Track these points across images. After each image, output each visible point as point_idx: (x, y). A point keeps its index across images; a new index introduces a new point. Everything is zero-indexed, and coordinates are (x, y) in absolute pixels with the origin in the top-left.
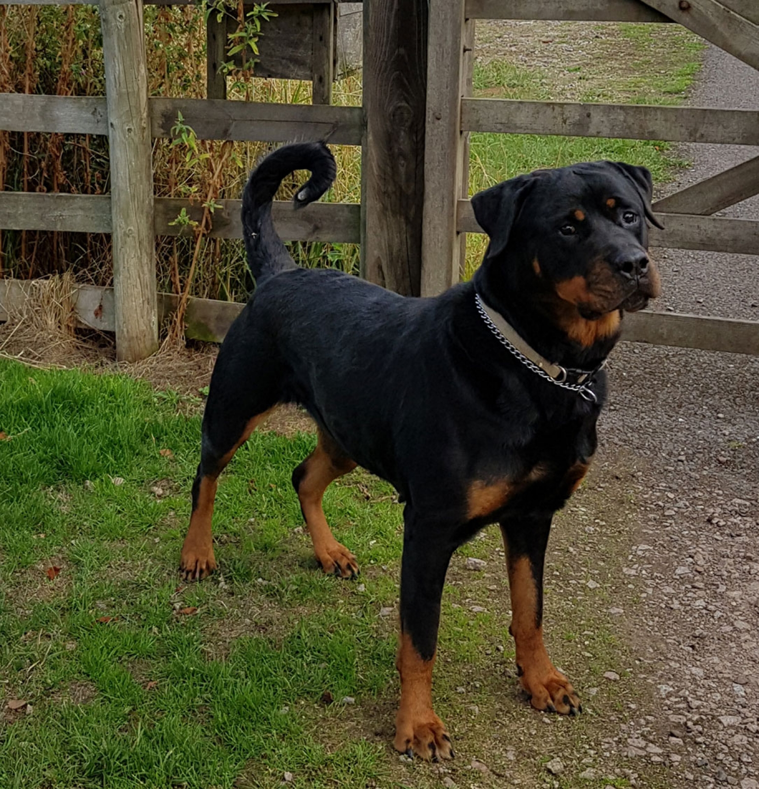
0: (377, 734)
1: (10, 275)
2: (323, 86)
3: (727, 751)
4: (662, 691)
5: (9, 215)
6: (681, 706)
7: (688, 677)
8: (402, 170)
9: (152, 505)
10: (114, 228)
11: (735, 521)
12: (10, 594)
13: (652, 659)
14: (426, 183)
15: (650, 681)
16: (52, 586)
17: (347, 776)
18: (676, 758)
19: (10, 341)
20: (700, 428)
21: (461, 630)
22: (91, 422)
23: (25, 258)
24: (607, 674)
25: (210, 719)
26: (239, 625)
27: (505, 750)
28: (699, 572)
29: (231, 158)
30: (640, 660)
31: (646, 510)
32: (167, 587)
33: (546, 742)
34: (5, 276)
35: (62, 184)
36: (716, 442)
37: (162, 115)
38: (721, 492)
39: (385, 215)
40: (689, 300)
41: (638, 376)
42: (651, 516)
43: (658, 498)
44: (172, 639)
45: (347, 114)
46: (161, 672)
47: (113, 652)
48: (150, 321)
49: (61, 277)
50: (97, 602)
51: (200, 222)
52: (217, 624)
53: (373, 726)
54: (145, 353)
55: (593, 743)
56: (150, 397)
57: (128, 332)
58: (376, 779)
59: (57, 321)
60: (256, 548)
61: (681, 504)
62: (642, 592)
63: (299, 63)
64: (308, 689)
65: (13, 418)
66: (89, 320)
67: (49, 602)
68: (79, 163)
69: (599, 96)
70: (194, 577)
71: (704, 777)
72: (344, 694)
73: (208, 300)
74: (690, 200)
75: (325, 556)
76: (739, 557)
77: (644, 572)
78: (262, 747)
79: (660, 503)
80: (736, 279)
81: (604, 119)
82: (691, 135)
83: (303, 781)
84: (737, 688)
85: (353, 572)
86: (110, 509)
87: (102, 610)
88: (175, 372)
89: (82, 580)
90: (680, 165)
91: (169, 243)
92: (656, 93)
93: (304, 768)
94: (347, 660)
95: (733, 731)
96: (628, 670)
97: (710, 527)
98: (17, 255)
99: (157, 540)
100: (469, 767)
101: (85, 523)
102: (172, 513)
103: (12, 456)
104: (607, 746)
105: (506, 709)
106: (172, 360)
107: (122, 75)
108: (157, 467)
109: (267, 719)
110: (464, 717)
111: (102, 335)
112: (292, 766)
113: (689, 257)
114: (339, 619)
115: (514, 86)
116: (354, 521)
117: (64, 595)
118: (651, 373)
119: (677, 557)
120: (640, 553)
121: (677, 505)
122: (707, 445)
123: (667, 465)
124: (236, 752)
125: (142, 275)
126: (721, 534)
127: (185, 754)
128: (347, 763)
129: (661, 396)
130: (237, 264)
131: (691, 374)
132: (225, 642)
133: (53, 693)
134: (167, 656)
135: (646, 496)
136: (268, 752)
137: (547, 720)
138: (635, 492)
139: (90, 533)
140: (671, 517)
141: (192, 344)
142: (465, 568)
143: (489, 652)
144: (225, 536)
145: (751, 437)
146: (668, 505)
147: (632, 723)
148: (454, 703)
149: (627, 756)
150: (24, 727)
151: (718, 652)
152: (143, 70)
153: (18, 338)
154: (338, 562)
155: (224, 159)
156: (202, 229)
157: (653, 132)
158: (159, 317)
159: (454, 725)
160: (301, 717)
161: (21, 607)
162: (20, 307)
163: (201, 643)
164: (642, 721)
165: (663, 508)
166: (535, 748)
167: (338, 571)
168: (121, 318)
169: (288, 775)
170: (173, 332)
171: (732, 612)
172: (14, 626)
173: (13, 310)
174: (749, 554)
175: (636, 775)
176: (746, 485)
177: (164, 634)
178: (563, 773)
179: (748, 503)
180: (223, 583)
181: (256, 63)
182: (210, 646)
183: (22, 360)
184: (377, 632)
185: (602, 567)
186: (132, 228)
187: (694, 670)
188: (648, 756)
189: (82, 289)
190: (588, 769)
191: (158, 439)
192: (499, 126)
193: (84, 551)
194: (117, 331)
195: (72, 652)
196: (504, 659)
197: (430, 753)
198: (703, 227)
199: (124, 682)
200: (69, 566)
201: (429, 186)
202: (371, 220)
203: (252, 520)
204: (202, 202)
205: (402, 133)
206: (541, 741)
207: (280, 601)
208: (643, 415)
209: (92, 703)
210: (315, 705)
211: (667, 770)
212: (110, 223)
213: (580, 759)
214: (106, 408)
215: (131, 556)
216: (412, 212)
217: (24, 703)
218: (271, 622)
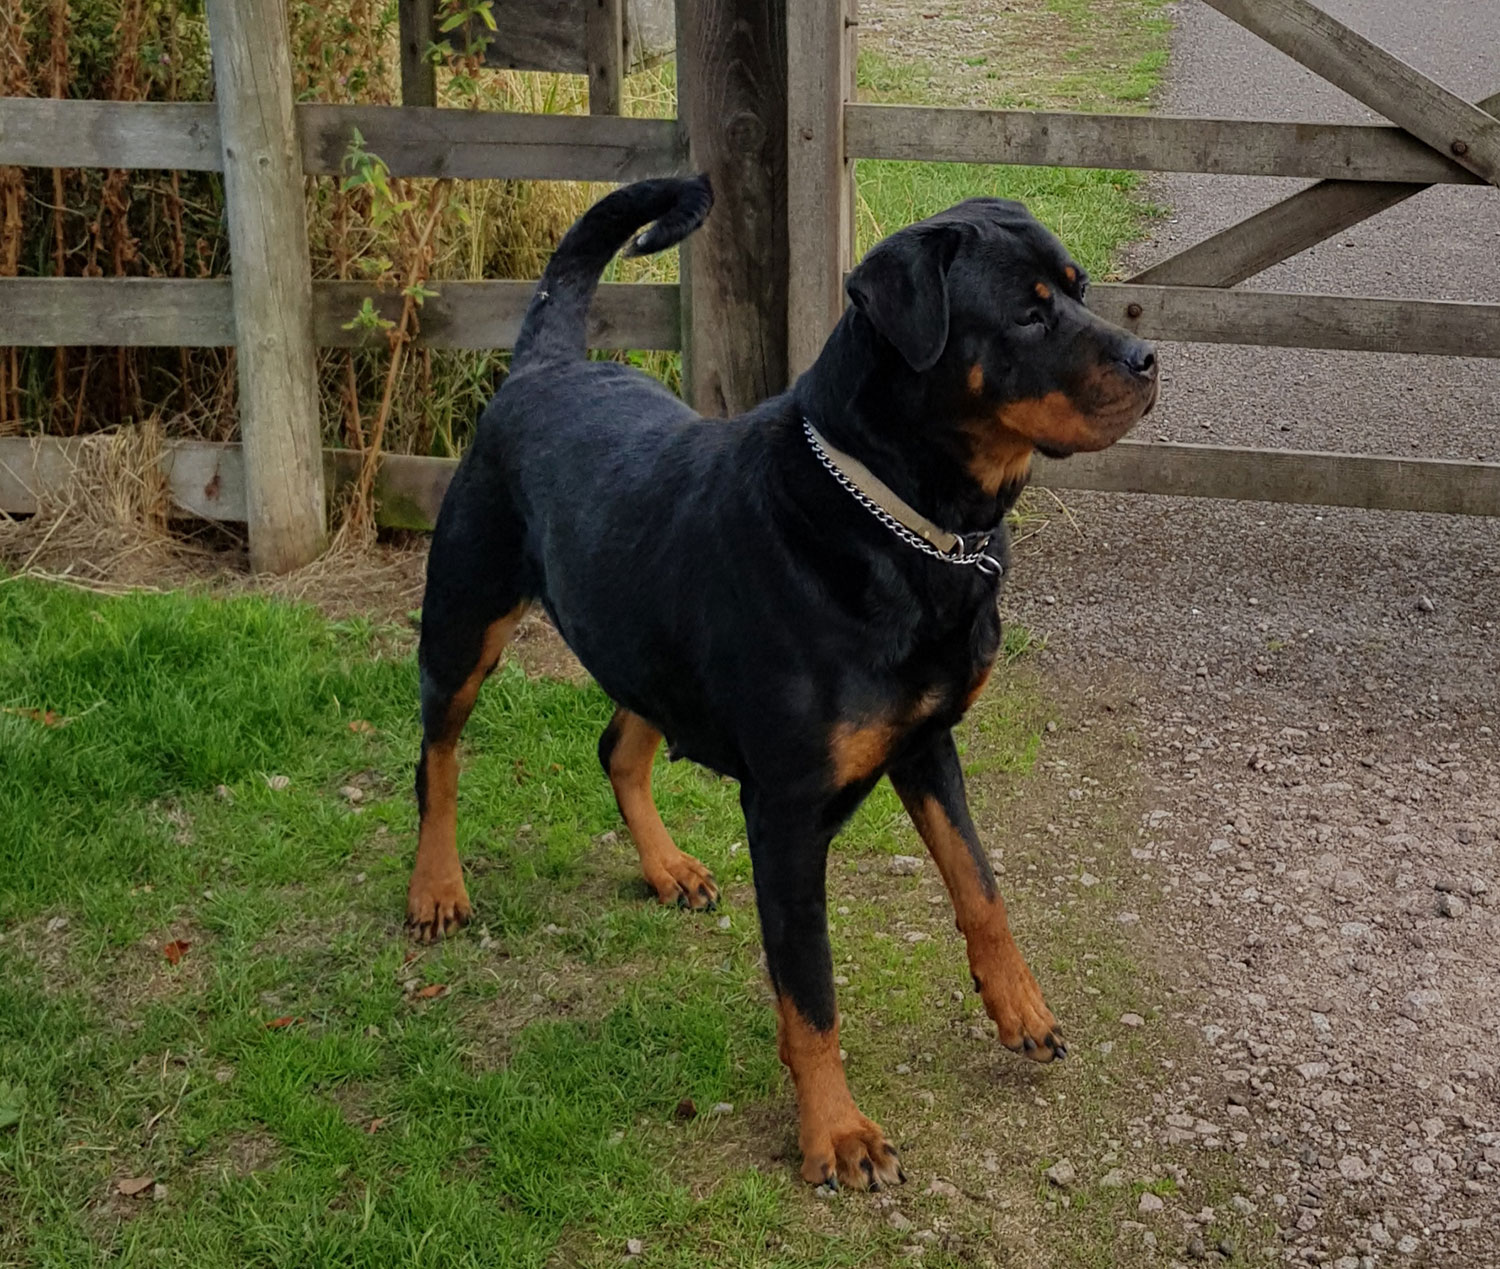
0: (775, 1159)
1: (37, 428)
2: (608, 85)
3: (1313, 1117)
4: (1209, 1035)
5: (34, 321)
6: (1241, 1055)
7: (1244, 1010)
8: (750, 224)
9: (346, 818)
10: (240, 339)
11: (1289, 762)
12: (99, 997)
13: (1188, 987)
14: (792, 245)
15: (1189, 1022)
16: (176, 974)
17: (733, 1233)
18: (1240, 1137)
19: (46, 548)
20: (1224, 623)
21: (894, 973)
22: (218, 683)
23: (66, 397)
24: (1127, 1019)
25: (491, 1170)
26: (522, 1006)
27: (982, 1156)
28: (1245, 846)
29: (450, 209)
30: (1171, 991)
31: (1156, 756)
32: (388, 955)
33: (1044, 1137)
34: (29, 431)
35: (130, 262)
36: (1250, 643)
37: (323, 135)
38: (1264, 720)
39: (724, 300)
40: (1189, 424)
41: (1126, 546)
42: (1166, 765)
43: (1173, 737)
44: (407, 1042)
45: (651, 132)
46: (393, 1101)
47: (304, 1076)
48: (311, 499)
49: (138, 430)
50: (264, 994)
51: (398, 322)
52: (485, 1008)
53: (768, 1145)
54: (305, 556)
55: (1115, 1130)
56: (323, 632)
57: (271, 520)
58: (781, 1230)
59: (134, 507)
60: (540, 874)
61: (1207, 742)
62: (1164, 884)
63: (563, 43)
64: (654, 1099)
65: (70, 686)
66: (194, 503)
67: (174, 1003)
68: (160, 223)
69: (1020, 104)
70: (434, 934)
71: (1285, 1161)
72: (715, 1100)
73: (414, 457)
74: (1200, 265)
75: (662, 875)
76: (1299, 817)
77: (1163, 853)
78: (586, 1204)
79: (1177, 744)
80: (1256, 389)
81: (1069, 137)
82: (1199, 162)
83: (659, 1250)
84: (1318, 1018)
85: (709, 897)
86: (269, 831)
87: (274, 1006)
88: (362, 586)
89: (230, 959)
90: (1155, 212)
91: (336, 361)
92: (1106, 100)
93: (659, 1228)
94: (714, 1043)
95: (1320, 1086)
96: (1155, 1008)
97: (1253, 774)
98: (49, 392)
99: (361, 877)
100: (929, 1191)
101: (225, 860)
102: (383, 829)
103: (73, 753)
104: (1136, 1130)
105: (977, 1091)
106: (353, 566)
107: (246, 65)
108: (347, 752)
109: (587, 1156)
110: (912, 1112)
111: (222, 528)
112: (638, 1228)
113: (1182, 356)
114: (692, 979)
115: (886, 88)
116: (701, 814)
117: (201, 987)
118: (1146, 541)
119: (1209, 825)
120: (1154, 824)
121: (1203, 744)
122: (1237, 647)
123: (1181, 682)
124: (542, 1217)
125: (294, 419)
126: (1271, 784)
127: (453, 1234)
128: (732, 1210)
129: (1163, 577)
130: (461, 393)
131: (1204, 540)
132: (501, 1037)
133: (200, 1159)
134: (401, 1072)
135: (1154, 734)
136: (597, 1210)
137: (1041, 1102)
138: (1138, 730)
139: (235, 876)
140: (1194, 763)
141: (388, 537)
142: (890, 873)
143: (940, 1004)
144: (483, 860)
145: (1299, 632)
146: (1188, 746)
147: (1170, 1091)
148: (893, 1091)
149: (1168, 1144)
150: (155, 1223)
151: (1285, 967)
152: (284, 56)
153: (60, 543)
154: (684, 883)
155: (436, 211)
156: (401, 334)
157: (1143, 158)
158: (328, 490)
159: (898, 1128)
160: (645, 1146)
161: (121, 1017)
162: (61, 487)
163: (461, 1044)
164: (1185, 1086)
165: (1181, 751)
166: (1028, 1147)
167: (685, 898)
168: (258, 496)
169: (634, 1245)
170: (354, 516)
171: (1298, 903)
172: (113, 1052)
173: (46, 493)
174: (1313, 812)
175: (1184, 1172)
176: (1300, 707)
177: (393, 1036)
178: (1074, 1182)
179: (1304, 734)
180: (487, 939)
181: (489, 45)
182: (476, 1047)
183: (72, 581)
184: (758, 992)
185: (1101, 852)
186: (274, 336)
187: (1254, 998)
188: (1199, 1140)
189: (181, 447)
190: (1112, 1171)
191: (344, 703)
192: (906, 150)
193: (229, 909)
194: (250, 520)
195: (228, 1085)
196: (967, 1011)
197: (864, 1177)
198: (1220, 305)
199: (330, 1124)
200: (205, 938)
201: (797, 251)
202: (701, 310)
203: (528, 827)
204: (401, 287)
205: (749, 163)
206: (1036, 1136)
207: (591, 959)
208: (1139, 607)
209: (276, 1166)
210: (668, 1123)
211: (1230, 1157)
212: (230, 327)
213: (1098, 1158)
214: (243, 656)
215: (317, 910)
216: (768, 295)
217: (147, 1182)
218: (577, 996)
